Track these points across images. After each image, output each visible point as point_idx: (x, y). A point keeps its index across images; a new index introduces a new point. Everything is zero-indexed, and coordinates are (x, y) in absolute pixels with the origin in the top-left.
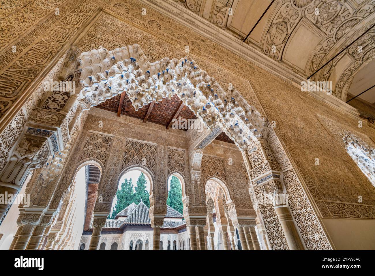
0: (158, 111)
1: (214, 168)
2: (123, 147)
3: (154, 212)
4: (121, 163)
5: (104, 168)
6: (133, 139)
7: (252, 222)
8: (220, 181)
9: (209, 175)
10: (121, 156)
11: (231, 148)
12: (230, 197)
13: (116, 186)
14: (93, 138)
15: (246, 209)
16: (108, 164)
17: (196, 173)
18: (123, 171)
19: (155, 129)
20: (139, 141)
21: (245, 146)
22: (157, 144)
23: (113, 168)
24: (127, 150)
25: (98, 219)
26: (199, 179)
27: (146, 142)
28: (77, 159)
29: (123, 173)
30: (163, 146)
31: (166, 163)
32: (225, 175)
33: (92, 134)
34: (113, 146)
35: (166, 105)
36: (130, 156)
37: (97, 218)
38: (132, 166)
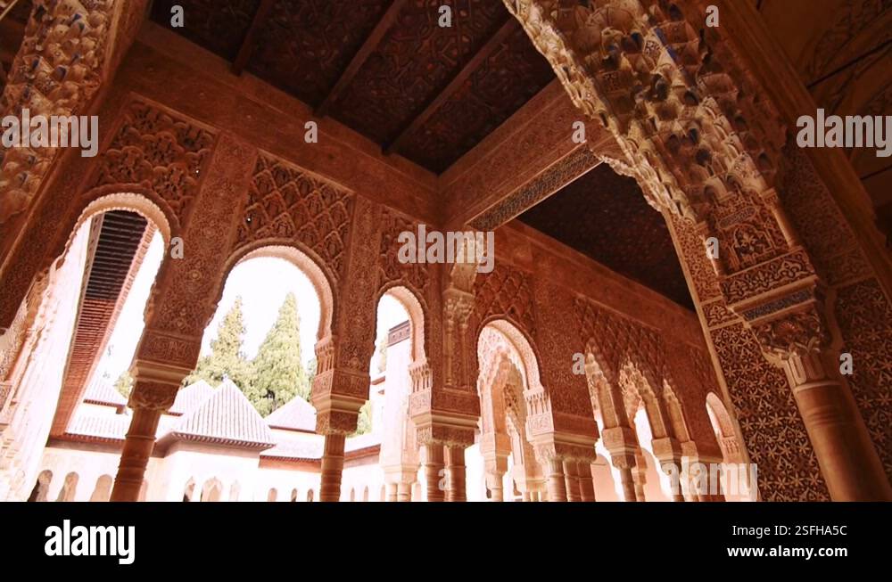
0: (371, 83)
1: (504, 296)
2: (246, 175)
3: (333, 388)
4: (237, 223)
5: (178, 225)
6: (279, 159)
7: (587, 450)
8: (517, 333)
9: (491, 311)
10: (239, 200)
11: (550, 250)
12: (541, 381)
13: (215, 292)
14: (144, 123)
15: (576, 417)
16: (192, 217)
17: (461, 299)
18: (241, 250)
19: (348, 145)
20: (298, 168)
21: (707, 204)
22: (351, 192)
23: (209, 233)
24: (258, 187)
25: (152, 384)
26: (466, 314)
27: (319, 177)
28: (87, 177)
29: (241, 256)
30: (369, 202)
31: (377, 252)
32: (533, 319)
33: (141, 107)
34: (214, 162)
35: (405, 69)
36: (267, 209)
37: (149, 380)
38: (271, 239)
